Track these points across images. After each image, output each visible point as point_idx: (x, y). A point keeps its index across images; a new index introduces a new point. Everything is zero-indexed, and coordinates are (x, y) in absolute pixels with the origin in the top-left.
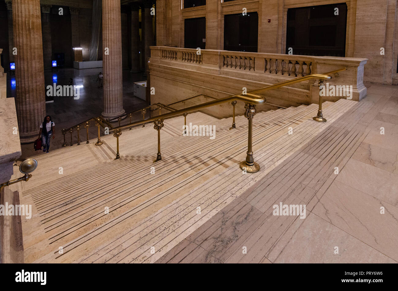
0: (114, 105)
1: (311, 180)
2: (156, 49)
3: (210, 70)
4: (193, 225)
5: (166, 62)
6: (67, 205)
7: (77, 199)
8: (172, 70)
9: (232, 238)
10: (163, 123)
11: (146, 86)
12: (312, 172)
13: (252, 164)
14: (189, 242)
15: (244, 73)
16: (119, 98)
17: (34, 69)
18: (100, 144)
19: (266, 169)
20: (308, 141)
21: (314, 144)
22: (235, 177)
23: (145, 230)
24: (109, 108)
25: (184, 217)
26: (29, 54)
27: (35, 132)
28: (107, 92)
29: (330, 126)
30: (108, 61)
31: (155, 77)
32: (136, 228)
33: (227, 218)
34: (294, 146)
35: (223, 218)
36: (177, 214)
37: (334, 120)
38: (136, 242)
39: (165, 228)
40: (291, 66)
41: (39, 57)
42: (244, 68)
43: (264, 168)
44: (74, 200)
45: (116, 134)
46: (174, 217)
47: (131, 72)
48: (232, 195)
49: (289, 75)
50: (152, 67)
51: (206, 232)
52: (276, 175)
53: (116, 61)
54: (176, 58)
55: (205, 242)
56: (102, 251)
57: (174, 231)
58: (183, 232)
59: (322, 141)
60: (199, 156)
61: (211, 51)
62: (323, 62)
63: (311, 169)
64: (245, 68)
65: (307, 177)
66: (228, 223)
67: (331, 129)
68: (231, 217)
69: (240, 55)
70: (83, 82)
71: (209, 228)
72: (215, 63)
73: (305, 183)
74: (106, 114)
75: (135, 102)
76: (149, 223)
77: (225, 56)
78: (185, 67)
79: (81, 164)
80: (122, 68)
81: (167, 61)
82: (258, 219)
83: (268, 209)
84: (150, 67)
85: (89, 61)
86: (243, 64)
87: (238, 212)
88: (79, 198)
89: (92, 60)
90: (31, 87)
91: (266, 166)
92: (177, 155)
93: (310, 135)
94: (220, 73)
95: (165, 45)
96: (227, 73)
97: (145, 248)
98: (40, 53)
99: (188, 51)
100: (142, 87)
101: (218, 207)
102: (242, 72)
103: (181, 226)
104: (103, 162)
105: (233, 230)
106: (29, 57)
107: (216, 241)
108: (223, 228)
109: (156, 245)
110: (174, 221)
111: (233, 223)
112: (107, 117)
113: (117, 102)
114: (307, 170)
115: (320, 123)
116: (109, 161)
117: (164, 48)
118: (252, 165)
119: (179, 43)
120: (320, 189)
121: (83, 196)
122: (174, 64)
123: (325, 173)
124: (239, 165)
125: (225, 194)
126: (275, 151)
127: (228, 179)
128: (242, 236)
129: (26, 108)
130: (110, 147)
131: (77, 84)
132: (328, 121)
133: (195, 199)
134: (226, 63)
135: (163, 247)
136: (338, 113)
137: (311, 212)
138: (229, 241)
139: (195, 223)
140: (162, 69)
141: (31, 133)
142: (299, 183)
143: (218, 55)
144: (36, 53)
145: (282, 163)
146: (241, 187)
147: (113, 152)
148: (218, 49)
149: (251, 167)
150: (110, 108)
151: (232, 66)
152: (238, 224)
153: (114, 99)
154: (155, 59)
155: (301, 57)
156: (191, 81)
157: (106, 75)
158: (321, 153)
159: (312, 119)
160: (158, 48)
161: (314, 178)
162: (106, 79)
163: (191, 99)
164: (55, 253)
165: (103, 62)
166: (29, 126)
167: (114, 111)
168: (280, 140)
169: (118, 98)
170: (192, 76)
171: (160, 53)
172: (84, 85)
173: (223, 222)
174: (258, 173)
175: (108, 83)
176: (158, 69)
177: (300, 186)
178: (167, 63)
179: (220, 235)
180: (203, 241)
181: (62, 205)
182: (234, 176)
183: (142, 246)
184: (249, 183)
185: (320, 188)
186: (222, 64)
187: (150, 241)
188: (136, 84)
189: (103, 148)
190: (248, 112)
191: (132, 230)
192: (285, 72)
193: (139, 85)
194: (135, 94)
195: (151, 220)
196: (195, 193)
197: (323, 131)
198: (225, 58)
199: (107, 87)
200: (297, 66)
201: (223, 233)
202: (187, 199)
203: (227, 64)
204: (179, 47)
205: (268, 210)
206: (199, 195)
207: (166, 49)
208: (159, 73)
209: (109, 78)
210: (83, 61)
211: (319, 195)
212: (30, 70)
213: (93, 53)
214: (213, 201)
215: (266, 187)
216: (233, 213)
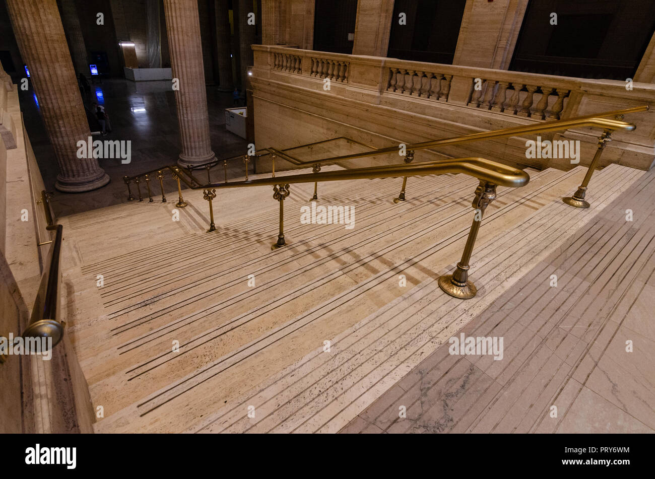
0: (197, 144)
1: (576, 323)
2: (263, 51)
3: (361, 95)
4: (368, 390)
5: (282, 76)
6: (147, 305)
7: (161, 297)
8: (291, 91)
9: (442, 422)
10: (288, 191)
11: (245, 115)
12: (575, 305)
13: (464, 284)
14: (366, 422)
15: (426, 104)
16: (204, 134)
17: (60, 79)
18: (182, 205)
19: (486, 293)
20: (559, 244)
21: (572, 250)
22: (432, 303)
23: (286, 393)
24: (189, 148)
25: (351, 374)
26: (46, 52)
27: (85, 177)
28: (184, 123)
29: (597, 216)
30: (180, 70)
31: (262, 102)
32: (268, 387)
33: (429, 383)
34: (534, 253)
35: (421, 382)
36: (338, 368)
37: (603, 206)
38: (272, 413)
39: (320, 391)
40: (524, 95)
41: (65, 57)
42: (428, 94)
43: (485, 292)
44: (156, 299)
45: (207, 196)
46: (334, 372)
47: (219, 90)
48: (431, 339)
49: (516, 113)
50: (256, 84)
51: (394, 405)
52: (507, 307)
53: (194, 70)
54: (300, 69)
55: (394, 425)
56: (216, 424)
57: (336, 398)
58: (352, 403)
59: (587, 247)
60: (351, 249)
61: (368, 60)
62: (598, 91)
63: (572, 300)
64: (430, 95)
65: (567, 314)
66: (432, 393)
67: (601, 223)
68: (435, 381)
69: (424, 69)
70: (144, 103)
71: (399, 399)
72: (372, 83)
73: (566, 326)
74: (187, 157)
75: (230, 141)
76: (290, 380)
77: (394, 70)
78: (315, 87)
79: (159, 234)
80: (205, 83)
81: (284, 74)
82: (485, 391)
83: (501, 373)
84: (252, 83)
85: (149, 68)
86: (427, 87)
87: (447, 373)
88: (164, 296)
89: (153, 67)
90: (63, 110)
91: (487, 287)
92: (310, 240)
93: (562, 232)
94: (381, 101)
95: (278, 44)
96: (393, 103)
97: (290, 427)
98: (64, 49)
99: (322, 57)
100: (239, 117)
101: (410, 361)
102: (423, 101)
103: (348, 390)
104: (191, 233)
105: (442, 408)
106: (47, 57)
107: (415, 426)
108: (424, 401)
109: (307, 422)
110: (334, 380)
111: (440, 393)
112: (189, 162)
113: (201, 139)
114: (565, 302)
115: (577, 211)
116: (200, 232)
117: (277, 48)
118: (463, 286)
119: (304, 41)
120: (596, 342)
121: (170, 294)
122: (296, 81)
123: (601, 310)
124: (436, 282)
125: (418, 336)
126: (499, 260)
127: (420, 307)
128: (460, 420)
129: (63, 141)
130: (199, 211)
131: (135, 107)
132: (592, 206)
133: (367, 342)
134: (393, 82)
135: (321, 427)
136: (610, 193)
137: (584, 384)
138: (438, 429)
139: (372, 387)
140: (274, 89)
141: (79, 179)
142: (554, 325)
143: (380, 67)
144: (58, 50)
145: (517, 284)
146: (447, 325)
147: (205, 219)
148: (376, 55)
149: (462, 288)
150: (191, 149)
151: (404, 89)
152: (449, 395)
153: (196, 135)
154: (262, 70)
155: (551, 80)
156: (324, 112)
157: (179, 95)
158: (588, 269)
159: (561, 201)
160: (267, 48)
161: (579, 317)
162: (180, 101)
163: (324, 143)
164: (138, 406)
165: (172, 70)
166: (74, 168)
167: (198, 154)
168: (507, 237)
169: (202, 133)
170: (327, 103)
171: (270, 59)
172: (146, 108)
173: (422, 390)
174: (474, 300)
175: (184, 109)
176: (267, 87)
177: (556, 332)
178: (283, 79)
179: (420, 415)
180: (390, 423)
181: (140, 306)
182: (430, 302)
183: (283, 421)
184: (460, 318)
185: (595, 340)
186: (386, 85)
187: (297, 414)
188: (229, 112)
189: (189, 211)
190: (482, 198)
191: (263, 390)
192: (510, 106)
193: (234, 114)
194: (228, 127)
195: (293, 373)
196: (363, 329)
197: (585, 226)
198: (392, 73)
199: (183, 115)
200: (537, 98)
201: (426, 412)
202: (352, 339)
203: (395, 86)
204: (304, 47)
205: (502, 375)
206: (372, 335)
207: (282, 52)
208: (269, 95)
209: (185, 99)
210: (139, 68)
211: (595, 352)
212: (54, 79)
213: (154, 53)
214: (398, 348)
215: (493, 329)
216: (437, 374)
